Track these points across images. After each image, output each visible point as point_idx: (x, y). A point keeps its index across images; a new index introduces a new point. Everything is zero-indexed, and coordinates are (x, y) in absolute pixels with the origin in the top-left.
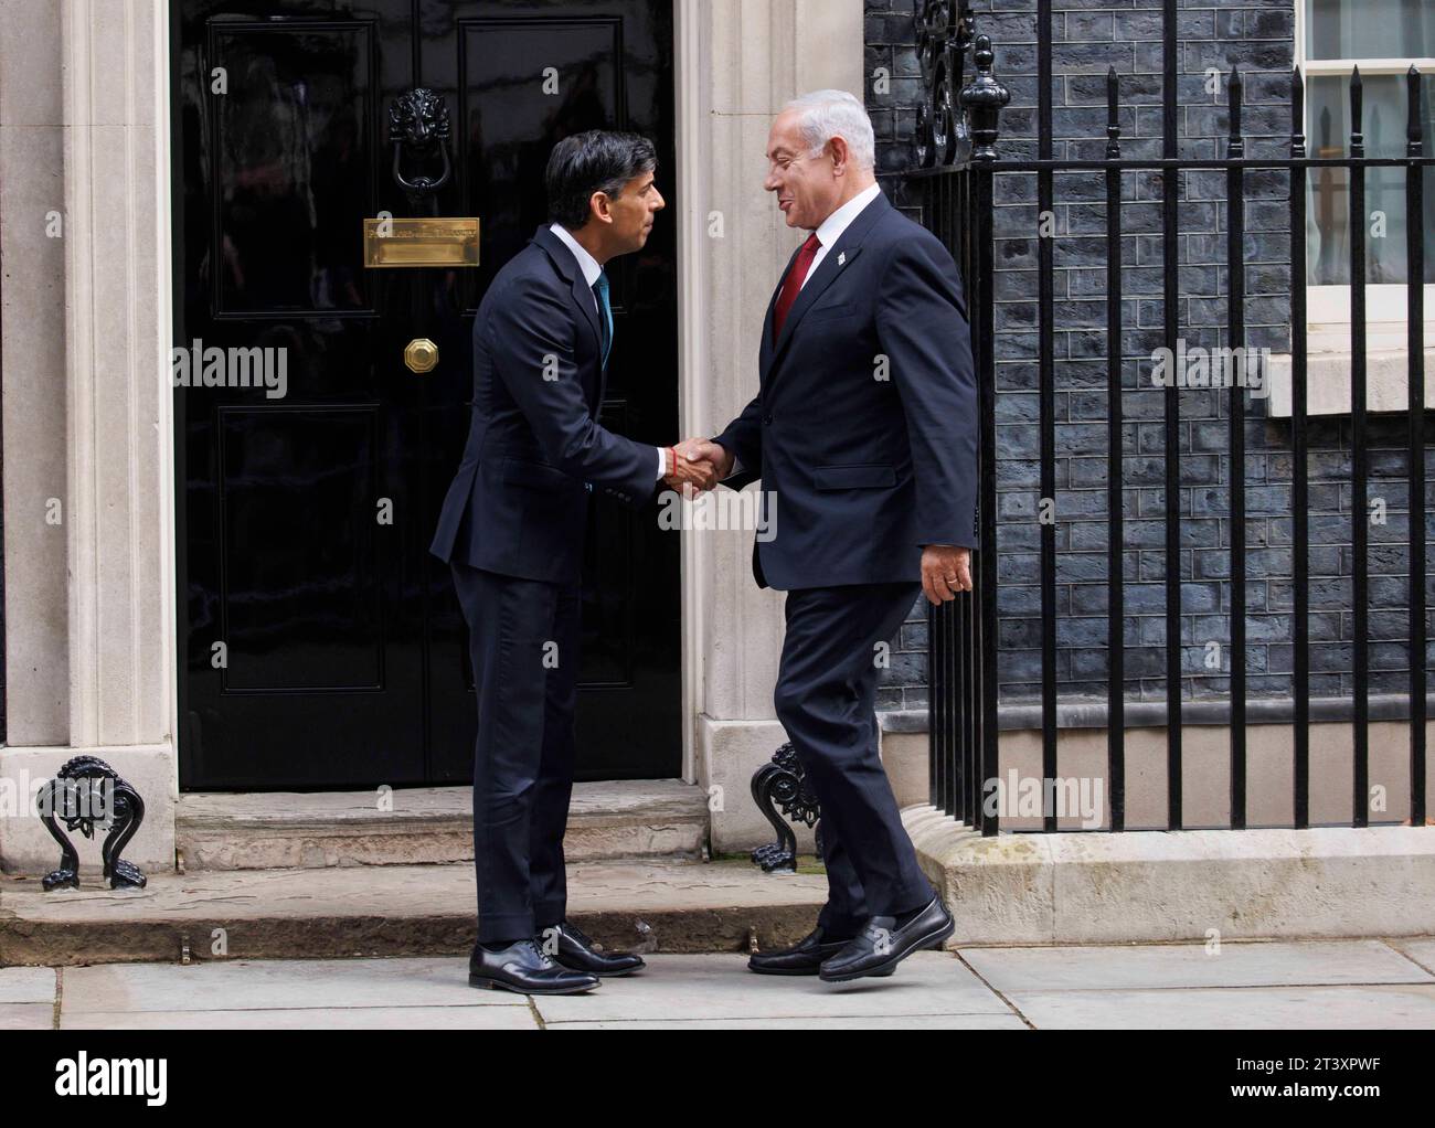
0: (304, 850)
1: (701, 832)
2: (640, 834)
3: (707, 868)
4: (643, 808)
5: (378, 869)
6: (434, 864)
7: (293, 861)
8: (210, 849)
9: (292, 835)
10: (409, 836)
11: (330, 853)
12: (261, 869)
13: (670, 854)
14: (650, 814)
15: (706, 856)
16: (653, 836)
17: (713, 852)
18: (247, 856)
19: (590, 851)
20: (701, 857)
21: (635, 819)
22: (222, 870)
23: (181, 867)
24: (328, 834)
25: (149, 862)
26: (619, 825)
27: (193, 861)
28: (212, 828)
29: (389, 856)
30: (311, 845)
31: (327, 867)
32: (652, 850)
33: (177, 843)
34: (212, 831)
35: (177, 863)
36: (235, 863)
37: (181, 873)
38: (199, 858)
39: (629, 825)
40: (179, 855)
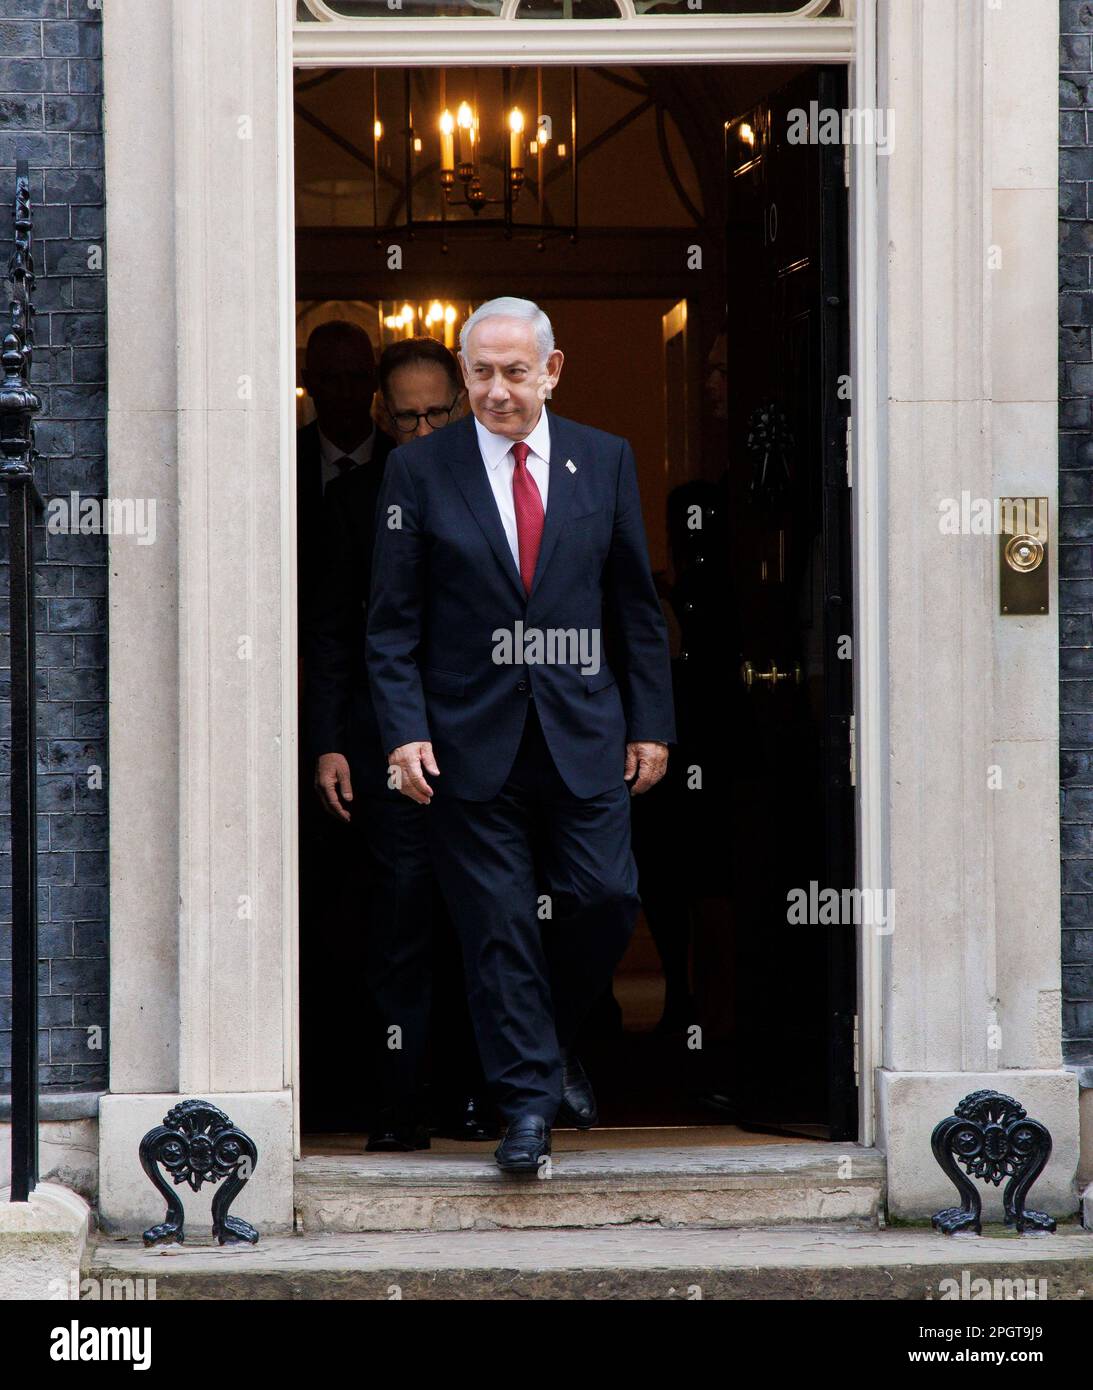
0: (436, 1210)
1: (877, 1195)
2: (809, 1197)
3: (883, 1235)
4: (812, 1168)
5: (517, 1233)
6: (579, 1227)
7: (423, 1222)
8: (332, 1208)
9: (422, 1194)
10: (552, 1196)
11: (465, 1215)
12: (388, 1231)
13: (843, 1220)
14: (819, 1174)
15: (882, 1223)
16: (823, 1201)
17: (892, 1219)
18: (373, 1217)
19: (754, 1215)
20: (877, 1224)
21: (804, 1181)
22: (344, 1232)
23: (300, 1228)
24: (463, 1193)
25: (265, 1222)
26: (786, 1187)
27: (312, 1222)
28: (334, 1185)
29: (531, 1219)
30: (444, 1205)
31: (462, 1230)
32: (822, 1216)
33: (295, 1201)
34: (335, 1189)
35: (295, 1224)
36: (359, 1225)
37: (299, 1235)
38: (320, 1218)
39: (797, 1187)
40: (298, 1215)
